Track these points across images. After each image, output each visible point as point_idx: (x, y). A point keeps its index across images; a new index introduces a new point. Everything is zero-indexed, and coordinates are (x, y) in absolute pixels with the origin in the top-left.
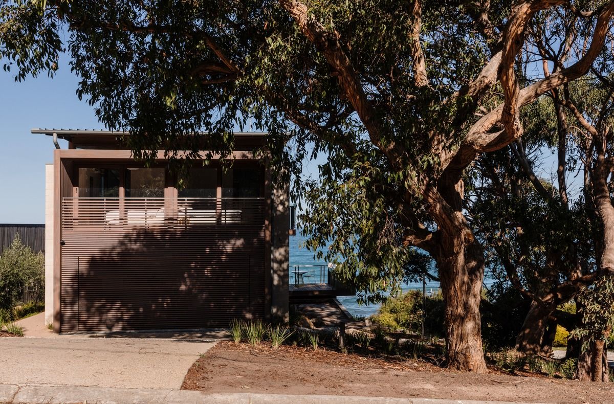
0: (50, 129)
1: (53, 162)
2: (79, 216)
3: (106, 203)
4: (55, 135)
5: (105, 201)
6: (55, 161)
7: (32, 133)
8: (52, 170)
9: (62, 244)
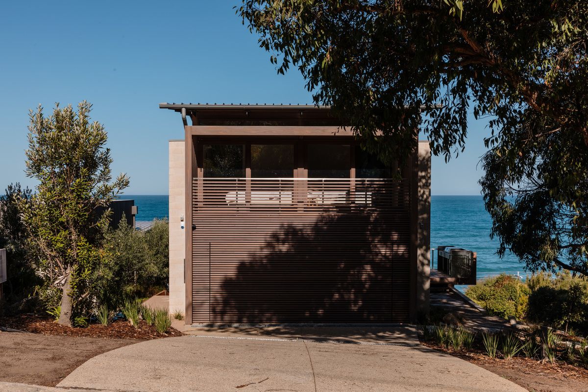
0: (178, 104)
1: (184, 139)
2: (204, 199)
3: (238, 184)
4: (184, 110)
5: (237, 182)
6: (186, 138)
7: (160, 108)
8: (183, 148)
9: (194, 228)
